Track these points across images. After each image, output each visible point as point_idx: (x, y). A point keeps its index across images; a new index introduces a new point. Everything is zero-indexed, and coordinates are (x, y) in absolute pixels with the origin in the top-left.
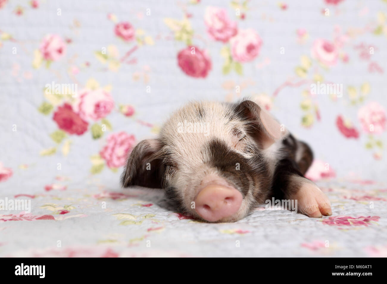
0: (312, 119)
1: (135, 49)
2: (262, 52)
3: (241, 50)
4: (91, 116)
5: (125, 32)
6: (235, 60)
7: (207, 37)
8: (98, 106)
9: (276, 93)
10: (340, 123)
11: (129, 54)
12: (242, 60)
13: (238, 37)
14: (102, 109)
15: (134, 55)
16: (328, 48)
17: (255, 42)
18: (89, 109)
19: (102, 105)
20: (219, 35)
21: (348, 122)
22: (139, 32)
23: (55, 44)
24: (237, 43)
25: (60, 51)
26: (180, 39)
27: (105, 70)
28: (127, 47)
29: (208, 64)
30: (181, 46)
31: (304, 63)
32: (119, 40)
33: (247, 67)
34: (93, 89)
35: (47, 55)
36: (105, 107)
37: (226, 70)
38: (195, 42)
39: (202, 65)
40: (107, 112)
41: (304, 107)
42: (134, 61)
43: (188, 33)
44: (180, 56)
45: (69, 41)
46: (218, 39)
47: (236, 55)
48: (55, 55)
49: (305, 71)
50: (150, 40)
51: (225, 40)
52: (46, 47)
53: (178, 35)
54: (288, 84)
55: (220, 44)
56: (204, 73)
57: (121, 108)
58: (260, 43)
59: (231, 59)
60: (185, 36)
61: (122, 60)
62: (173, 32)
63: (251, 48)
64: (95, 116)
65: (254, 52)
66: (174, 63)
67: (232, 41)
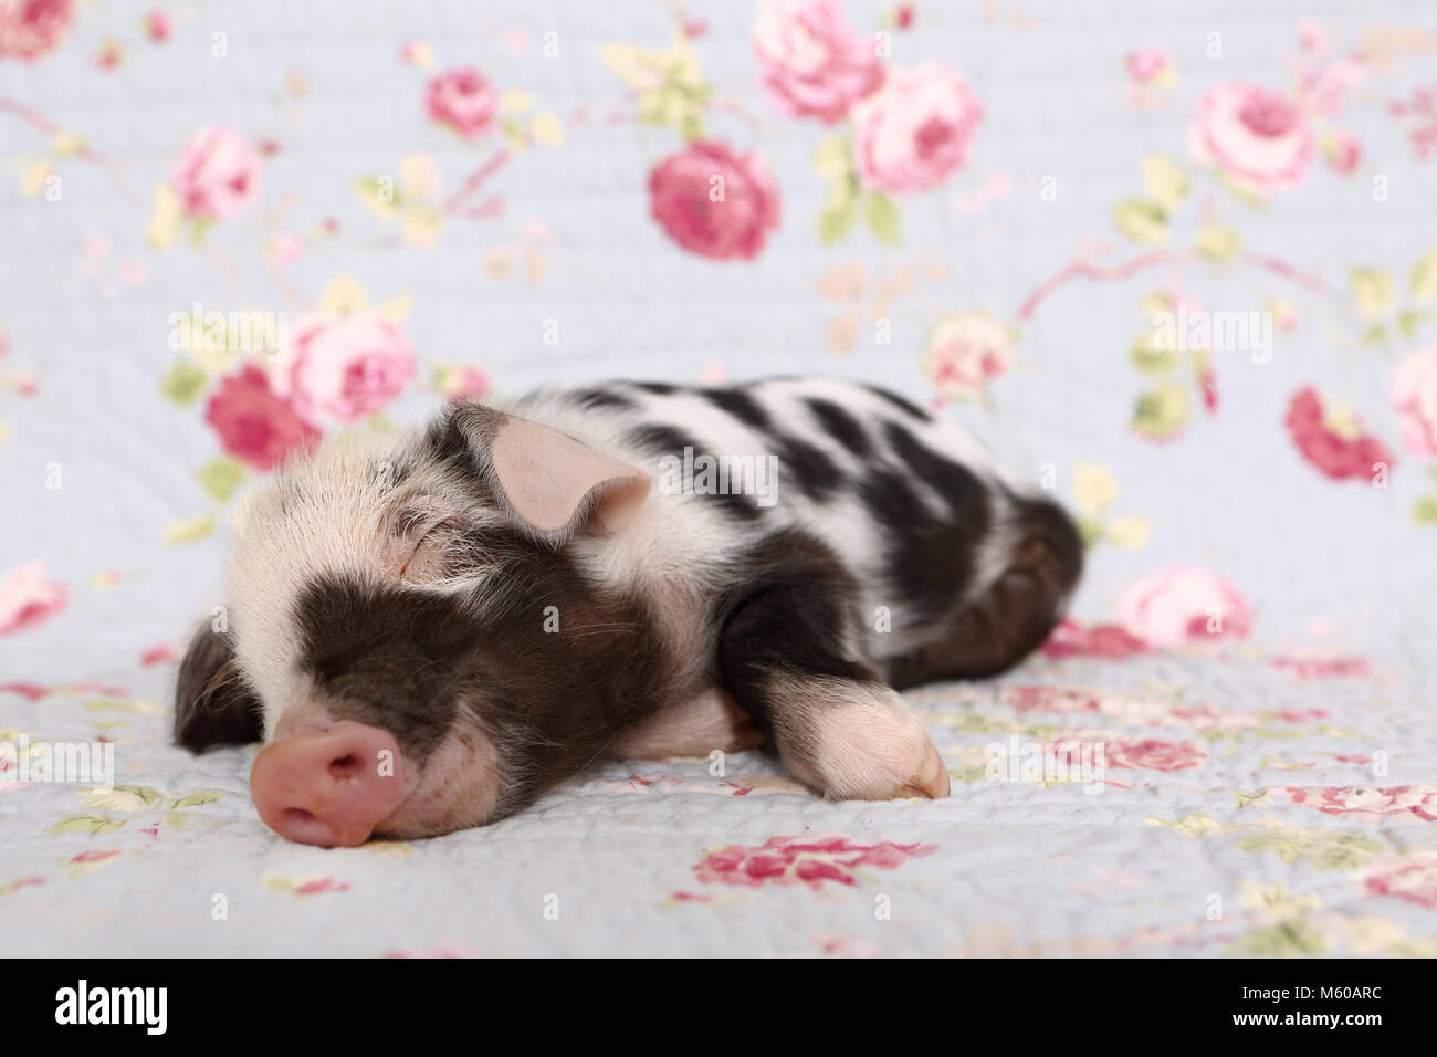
0: (1181, 402)
1: (498, 162)
2: (978, 151)
3: (895, 146)
4: (330, 407)
5: (462, 106)
6: (868, 184)
7: (764, 105)
8: (357, 372)
9: (1027, 310)
10: (1306, 419)
11: (474, 182)
12: (896, 183)
13: (886, 99)
14: (372, 383)
15: (492, 185)
16: (1263, 120)
17: (951, 112)
18: (324, 382)
19: (372, 367)
20: (808, 94)
21: (1340, 418)
22: (511, 102)
23: (224, 163)
24: (877, 119)
25: (239, 185)
26: (658, 117)
27: (392, 242)
28: (466, 156)
29: (763, 203)
30: (666, 145)
31: (1158, 184)
32: (444, 134)
33: (914, 210)
34: (345, 312)
35: (195, 201)
36: (382, 375)
37: (833, 226)
38: (714, 129)
39: (743, 209)
40: (389, 391)
41: (1147, 359)
42: (493, 208)
43: (688, 93)
44: (658, 181)
45: (270, 149)
46: (805, 110)
47: (872, 168)
48: (222, 200)
49: (1159, 216)
50: (549, 128)
51: (833, 114)
52: (192, 175)
53: (650, 103)
54: (1078, 270)
55: (812, 127)
56: (749, 242)
57: (438, 376)
58: (974, 114)
59: (853, 181)
60: (677, 108)
61: (451, 206)
62: (633, 96)
63: (933, 138)
64: (345, 407)
65: (945, 151)
66: (639, 203)
67: (861, 112)
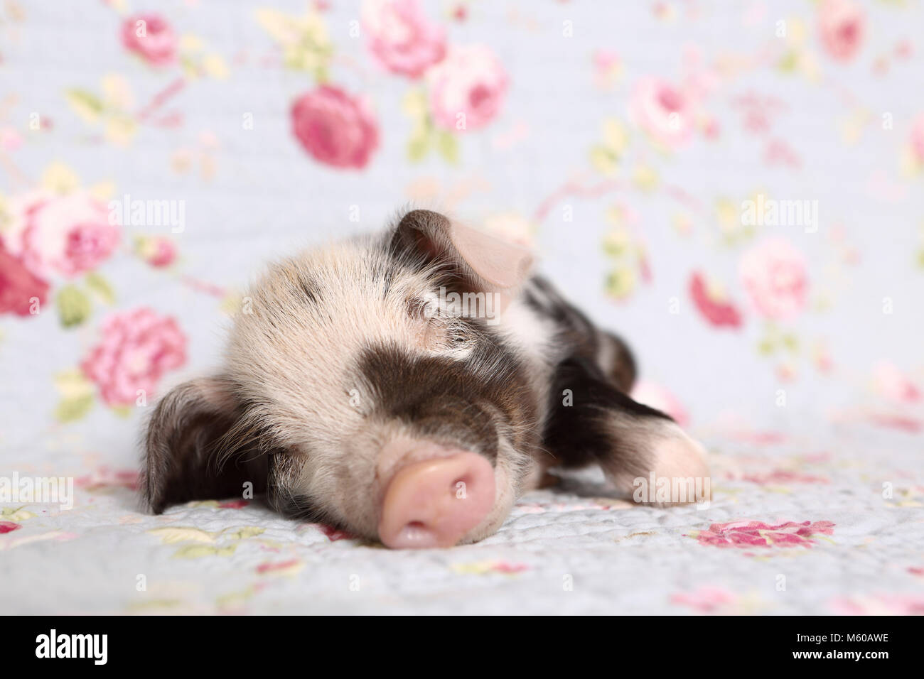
0: (630, 278)
1: (176, 87)
2: (507, 106)
3: (455, 99)
4: (56, 264)
5: (150, 42)
6: (439, 125)
7: (369, 63)
8: (75, 238)
9: (542, 212)
10: (698, 290)
11: (160, 99)
13: (448, 67)
14: (87, 247)
15: (174, 103)
16: (669, 102)
17: (490, 79)
18: (50, 245)
19: (86, 234)
20: (399, 59)
21: (718, 289)
22: (187, 43)
24: (444, 80)
26: (298, 65)
27: (96, 140)
28: (154, 80)
29: (369, 134)
30: (302, 85)
31: (613, 138)
32: (134, 62)
33: (470, 144)
34: (63, 191)
36: (95, 242)
37: (417, 151)
38: (337, 76)
39: (354, 135)
40: (101, 253)
41: (612, 250)
42: (174, 120)
43: (318, 50)
44: (298, 110)
46: (396, 70)
47: (441, 113)
49: (612, 157)
50: (217, 65)
51: (415, 73)
53: (292, 54)
54: (571, 190)
55: (401, 83)
56: (359, 158)
57: (139, 243)
58: (504, 83)
59: (429, 121)
60: (311, 60)
61: (143, 115)
62: (278, 47)
63: (479, 97)
64: (68, 264)
65: (487, 104)
66: (282, 127)
67: (434, 74)
